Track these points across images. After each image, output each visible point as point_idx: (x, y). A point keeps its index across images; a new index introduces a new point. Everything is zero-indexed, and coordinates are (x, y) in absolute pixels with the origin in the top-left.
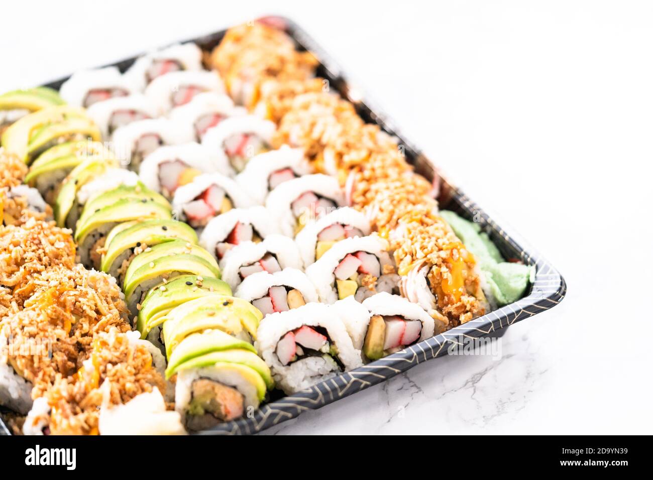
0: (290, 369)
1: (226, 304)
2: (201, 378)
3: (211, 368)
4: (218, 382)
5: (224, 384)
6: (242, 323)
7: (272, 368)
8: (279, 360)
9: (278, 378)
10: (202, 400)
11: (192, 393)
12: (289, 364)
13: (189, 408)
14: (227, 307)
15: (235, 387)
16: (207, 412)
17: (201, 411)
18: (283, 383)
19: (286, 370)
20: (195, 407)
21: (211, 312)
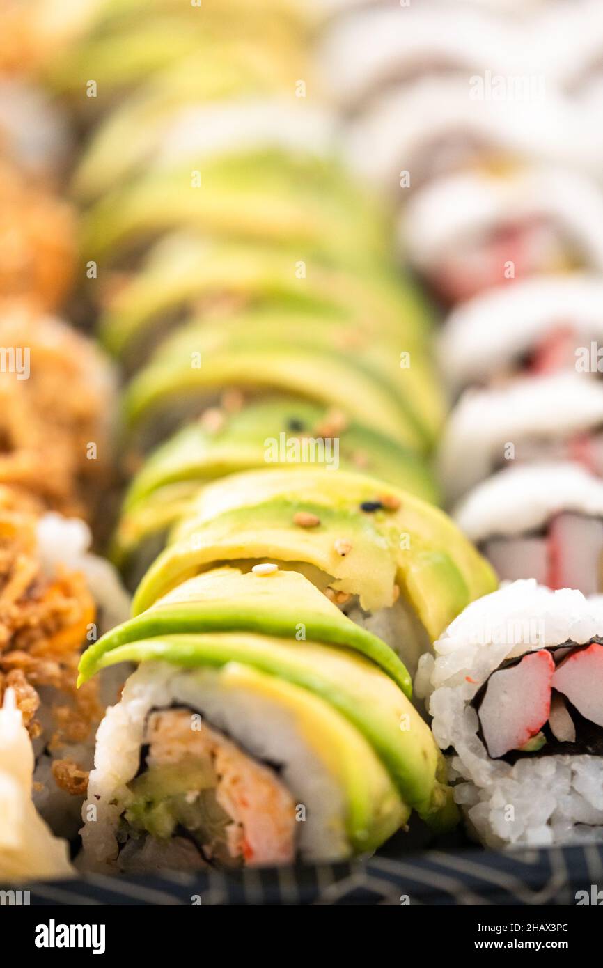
0: (508, 774)
1: (370, 508)
2: (175, 706)
3: (207, 675)
4: (226, 733)
5: (245, 749)
6: (400, 581)
7: (449, 752)
8: (480, 734)
9: (463, 795)
10: (175, 786)
11: (145, 750)
12: (511, 757)
13: (129, 799)
14: (369, 519)
15: (276, 767)
16: (181, 830)
17: (164, 823)
18: (475, 815)
19: (493, 775)
20: (150, 805)
21: (306, 516)
